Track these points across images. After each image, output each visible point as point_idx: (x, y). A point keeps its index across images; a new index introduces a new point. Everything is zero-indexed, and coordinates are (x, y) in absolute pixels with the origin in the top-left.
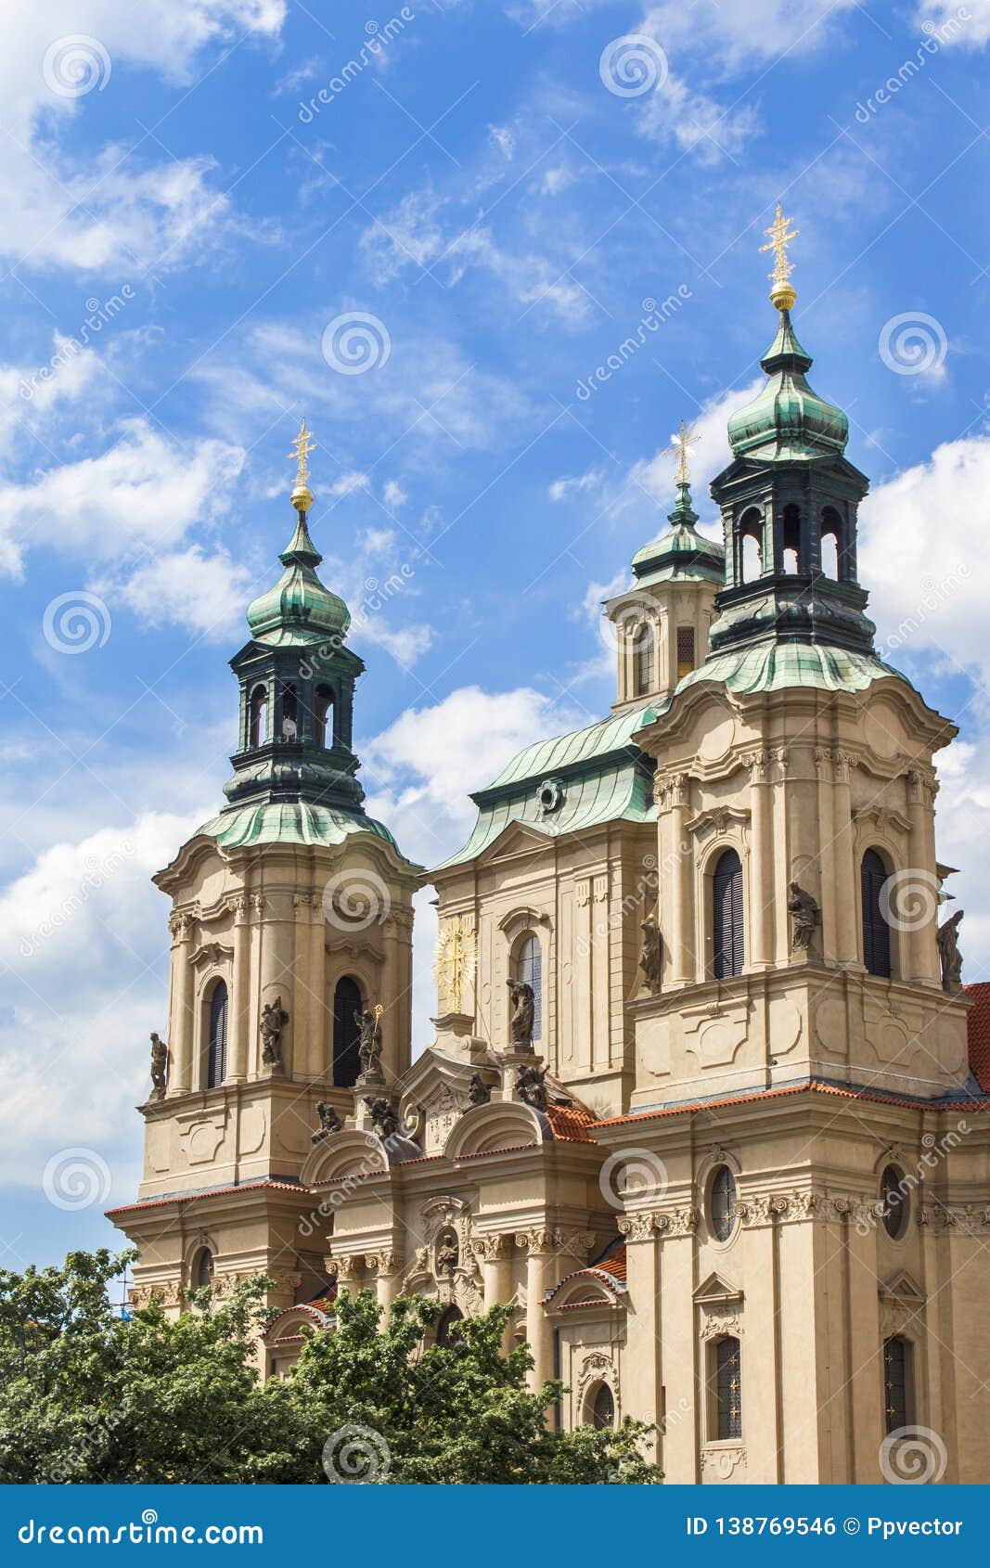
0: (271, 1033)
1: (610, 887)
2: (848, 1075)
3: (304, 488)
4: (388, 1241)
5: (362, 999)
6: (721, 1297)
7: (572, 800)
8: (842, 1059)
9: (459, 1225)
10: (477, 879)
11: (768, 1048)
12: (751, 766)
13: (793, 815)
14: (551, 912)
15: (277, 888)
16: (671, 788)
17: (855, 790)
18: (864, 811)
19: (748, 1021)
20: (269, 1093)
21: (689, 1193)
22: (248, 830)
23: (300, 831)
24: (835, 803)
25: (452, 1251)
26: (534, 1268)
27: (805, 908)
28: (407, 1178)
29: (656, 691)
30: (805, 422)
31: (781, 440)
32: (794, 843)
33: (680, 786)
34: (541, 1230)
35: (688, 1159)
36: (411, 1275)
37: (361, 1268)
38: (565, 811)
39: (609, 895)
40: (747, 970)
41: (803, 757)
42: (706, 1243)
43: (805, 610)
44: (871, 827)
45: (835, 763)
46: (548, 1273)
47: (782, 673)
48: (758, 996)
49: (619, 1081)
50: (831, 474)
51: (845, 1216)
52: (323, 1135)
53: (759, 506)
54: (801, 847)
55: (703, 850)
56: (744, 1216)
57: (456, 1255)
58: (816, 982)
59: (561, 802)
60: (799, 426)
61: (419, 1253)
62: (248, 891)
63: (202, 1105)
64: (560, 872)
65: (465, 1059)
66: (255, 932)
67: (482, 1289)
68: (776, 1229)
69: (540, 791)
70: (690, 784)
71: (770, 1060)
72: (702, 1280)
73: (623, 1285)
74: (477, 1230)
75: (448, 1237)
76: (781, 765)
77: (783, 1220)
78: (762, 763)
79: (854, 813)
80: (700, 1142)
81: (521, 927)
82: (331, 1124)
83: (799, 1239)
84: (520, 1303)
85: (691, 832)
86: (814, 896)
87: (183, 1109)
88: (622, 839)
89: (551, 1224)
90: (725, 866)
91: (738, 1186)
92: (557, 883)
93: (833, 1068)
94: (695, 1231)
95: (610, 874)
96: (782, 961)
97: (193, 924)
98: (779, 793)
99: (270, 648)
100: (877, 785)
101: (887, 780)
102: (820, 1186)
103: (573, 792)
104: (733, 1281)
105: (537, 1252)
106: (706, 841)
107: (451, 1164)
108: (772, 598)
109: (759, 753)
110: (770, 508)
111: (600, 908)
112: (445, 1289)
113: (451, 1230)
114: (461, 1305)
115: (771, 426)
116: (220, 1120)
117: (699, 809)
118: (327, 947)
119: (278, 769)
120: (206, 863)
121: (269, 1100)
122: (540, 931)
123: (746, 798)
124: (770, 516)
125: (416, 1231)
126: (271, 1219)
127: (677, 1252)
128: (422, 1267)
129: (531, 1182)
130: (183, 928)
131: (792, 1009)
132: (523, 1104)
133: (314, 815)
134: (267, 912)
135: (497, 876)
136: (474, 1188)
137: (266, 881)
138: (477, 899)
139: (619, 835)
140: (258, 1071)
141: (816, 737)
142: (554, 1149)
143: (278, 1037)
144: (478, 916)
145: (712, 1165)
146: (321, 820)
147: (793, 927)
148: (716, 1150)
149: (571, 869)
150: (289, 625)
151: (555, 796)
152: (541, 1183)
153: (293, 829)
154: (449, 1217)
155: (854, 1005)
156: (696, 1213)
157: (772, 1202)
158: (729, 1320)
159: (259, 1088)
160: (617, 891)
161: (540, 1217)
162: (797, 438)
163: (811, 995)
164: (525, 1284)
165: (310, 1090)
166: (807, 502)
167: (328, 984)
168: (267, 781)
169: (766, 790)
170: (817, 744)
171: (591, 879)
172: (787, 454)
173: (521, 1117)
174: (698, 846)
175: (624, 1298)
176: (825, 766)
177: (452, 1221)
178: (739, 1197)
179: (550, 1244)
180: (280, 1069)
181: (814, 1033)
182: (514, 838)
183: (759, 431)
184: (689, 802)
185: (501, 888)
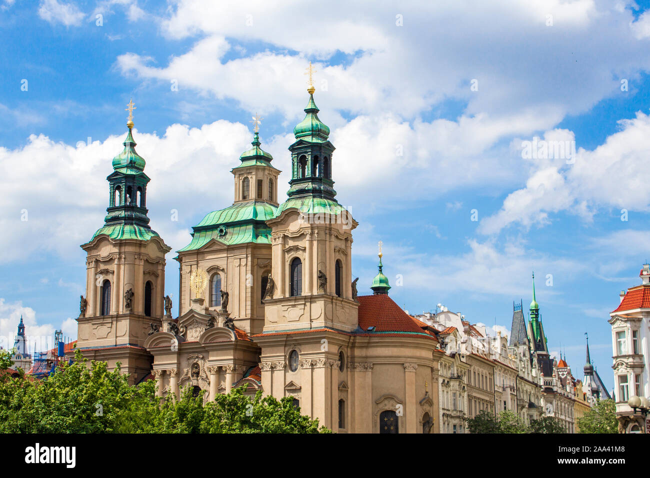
0: (129, 299)
1: (247, 262)
2: (333, 326)
3: (131, 121)
4: (175, 366)
5: (152, 288)
6: (294, 388)
7: (230, 233)
8: (331, 321)
9: (200, 362)
10: (197, 255)
11: (311, 318)
12: (307, 234)
13: (319, 250)
14: (225, 268)
15: (130, 253)
16: (279, 238)
17: (335, 243)
18: (337, 249)
19: (304, 309)
20: (129, 318)
21: (284, 357)
22: (119, 234)
23: (136, 235)
24: (330, 247)
25: (197, 370)
26: (228, 377)
27: (322, 277)
28: (183, 347)
29: (250, 199)
30: (319, 130)
31: (313, 135)
32: (319, 258)
33: (282, 238)
34: (232, 366)
35: (283, 347)
36: (183, 377)
37: (164, 374)
38: (227, 236)
39: (246, 264)
40: (303, 294)
41: (322, 233)
42: (288, 372)
43: (320, 188)
44: (338, 253)
45: (330, 235)
46: (233, 378)
47: (316, 207)
48: (308, 302)
49: (249, 321)
50: (327, 147)
51: (331, 366)
52: (152, 333)
53: (306, 155)
54: (321, 259)
55: (289, 257)
56: (302, 365)
57: (199, 372)
58: (326, 299)
59: (226, 233)
60: (318, 131)
61: (185, 370)
62: (120, 253)
63: (102, 320)
64: (228, 256)
65: (203, 312)
66: (122, 267)
67: (210, 382)
68: (312, 369)
69: (219, 229)
70: (285, 237)
71: (311, 321)
72: (287, 383)
73: (260, 383)
74: (208, 364)
75: (196, 366)
76: (316, 235)
77: (315, 367)
78: (310, 234)
79: (335, 249)
80: (287, 343)
81: (214, 272)
82: (155, 330)
83: (320, 373)
84: (223, 387)
85: (285, 251)
86: (325, 274)
87: (94, 321)
88: (251, 248)
89: (235, 364)
90: (296, 262)
91: (300, 356)
92: (227, 259)
93: (330, 324)
94: (285, 368)
95: (247, 258)
96: (315, 293)
97: (97, 261)
98: (315, 243)
99: (124, 174)
100: (339, 241)
101: (341, 239)
102: (327, 358)
103: (230, 230)
104: (298, 383)
105: (230, 372)
106: (290, 255)
107: (201, 344)
108: (310, 183)
109: (310, 231)
110: (310, 156)
111: (243, 269)
112: (195, 381)
113: (196, 364)
114: (201, 386)
115: (310, 131)
116: (110, 325)
117: (288, 245)
118: (144, 272)
119: (126, 213)
120: (103, 243)
121: (128, 320)
122: (221, 273)
123: (305, 243)
124: (310, 158)
125: (184, 363)
126: (129, 357)
127: (279, 375)
128: (187, 375)
129: (228, 351)
130: (93, 263)
131: (318, 307)
132: (227, 328)
133: (140, 230)
134: (126, 260)
135: (205, 255)
136: (207, 352)
137: (126, 250)
138: (197, 261)
139: (250, 247)
140: (122, 310)
141: (326, 227)
142: (237, 342)
143: (131, 300)
144: (197, 266)
145: (291, 350)
146: (142, 231)
147: (319, 283)
148: (292, 346)
149: (232, 255)
150: (129, 167)
151: (225, 231)
152: (232, 352)
153: (134, 234)
154: (196, 360)
155: (334, 306)
156: (286, 363)
157: (312, 361)
158: (296, 394)
159: (124, 316)
160: (249, 263)
161: (232, 362)
162: (318, 135)
163: (325, 303)
164: (224, 381)
165: (139, 317)
166: (321, 155)
167: (144, 283)
168: (123, 217)
169: (311, 242)
170: (326, 229)
171: (240, 259)
172: (315, 140)
173: (227, 332)
174: (287, 256)
175: (260, 387)
176: (328, 236)
177: (197, 361)
178: (300, 359)
179: (234, 370)
180: (131, 310)
181: (325, 313)
182: (212, 244)
183: (306, 132)
184: (284, 242)
185: (207, 258)
